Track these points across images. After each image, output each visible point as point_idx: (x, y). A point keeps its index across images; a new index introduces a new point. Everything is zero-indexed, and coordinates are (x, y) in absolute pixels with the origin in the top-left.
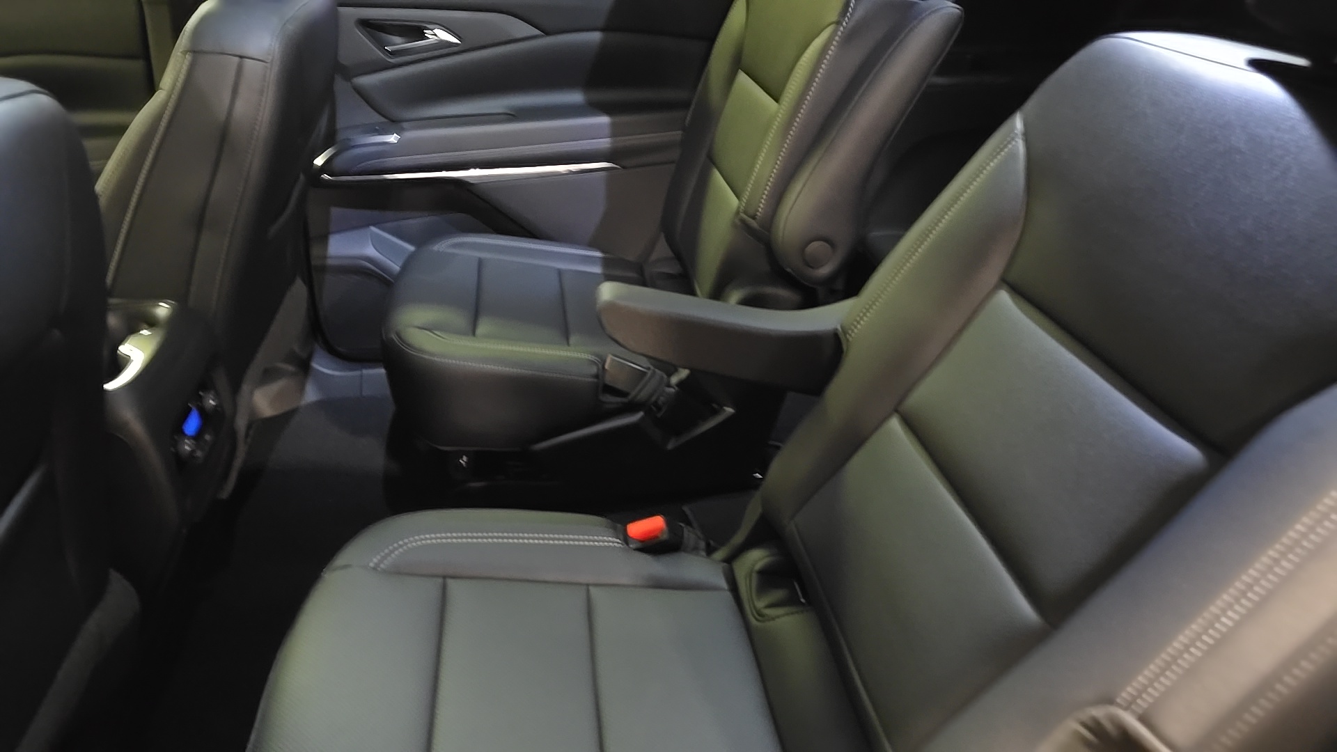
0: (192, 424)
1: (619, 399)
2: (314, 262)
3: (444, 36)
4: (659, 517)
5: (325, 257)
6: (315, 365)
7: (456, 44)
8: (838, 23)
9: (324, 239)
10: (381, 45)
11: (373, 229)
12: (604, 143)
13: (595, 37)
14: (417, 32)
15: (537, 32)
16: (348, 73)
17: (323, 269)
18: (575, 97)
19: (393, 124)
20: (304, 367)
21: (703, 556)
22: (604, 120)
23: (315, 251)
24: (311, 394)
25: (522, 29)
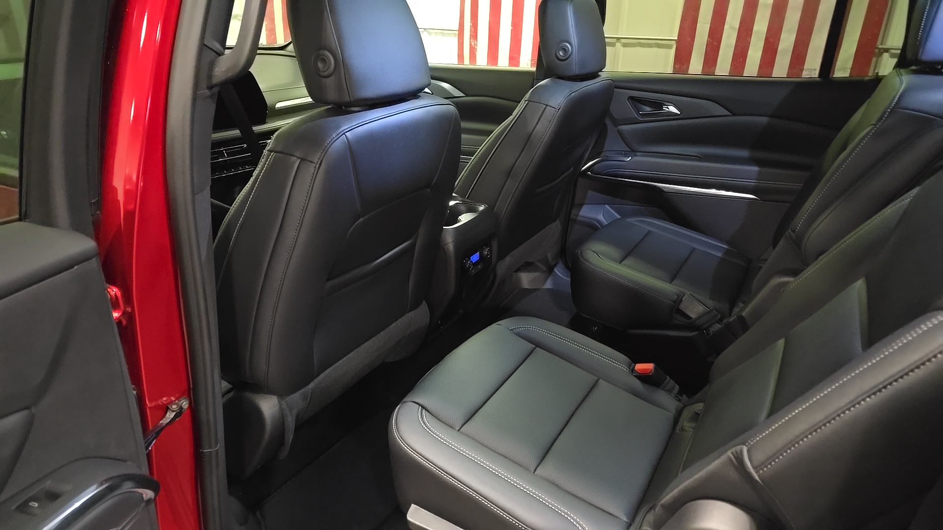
0: (475, 258)
1: (685, 320)
2: (572, 217)
3: (672, 109)
4: (652, 364)
5: (578, 215)
6: (555, 270)
7: (677, 114)
8: (875, 125)
9: (581, 206)
10: (638, 110)
11: (606, 206)
12: (752, 183)
13: (764, 120)
14: (659, 105)
15: (728, 113)
16: (616, 123)
17: (575, 221)
18: (744, 153)
19: (633, 152)
20: (550, 270)
21: (672, 396)
22: (755, 169)
23: (574, 212)
24: (548, 285)
25: (721, 111)
